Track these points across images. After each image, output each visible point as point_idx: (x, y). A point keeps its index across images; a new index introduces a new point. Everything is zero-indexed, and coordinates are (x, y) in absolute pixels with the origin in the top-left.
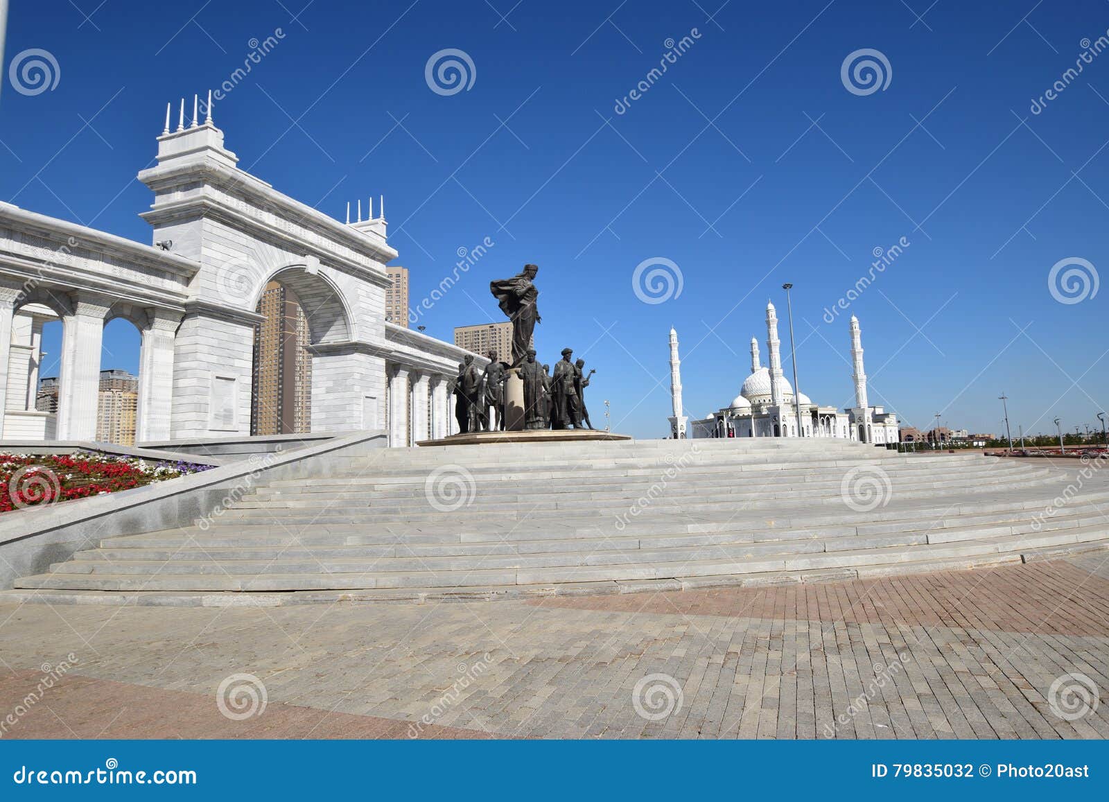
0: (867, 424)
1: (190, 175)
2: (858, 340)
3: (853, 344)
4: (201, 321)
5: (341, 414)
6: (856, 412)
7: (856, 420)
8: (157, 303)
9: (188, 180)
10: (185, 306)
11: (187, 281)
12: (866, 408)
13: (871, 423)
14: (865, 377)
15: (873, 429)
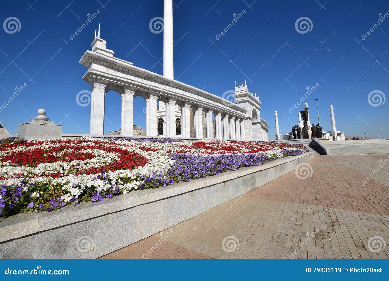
0: (336, 136)
1: (244, 95)
2: (332, 112)
3: (331, 113)
4: (249, 120)
5: (257, 136)
6: (332, 133)
7: (332, 135)
8: (244, 118)
9: (244, 96)
10: (246, 118)
11: (245, 113)
12: (335, 131)
13: (337, 136)
14: (335, 123)
15: (337, 137)
